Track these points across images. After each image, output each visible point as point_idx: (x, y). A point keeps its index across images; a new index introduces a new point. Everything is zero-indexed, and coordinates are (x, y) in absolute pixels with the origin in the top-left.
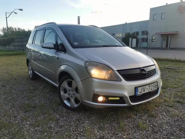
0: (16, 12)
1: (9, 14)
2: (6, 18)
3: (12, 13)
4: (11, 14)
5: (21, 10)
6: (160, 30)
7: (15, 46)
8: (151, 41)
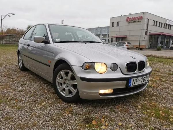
0: (10, 15)
1: (4, 17)
2: (2, 19)
3: (6, 16)
6: (116, 34)
7: (7, 41)
8: (111, 42)
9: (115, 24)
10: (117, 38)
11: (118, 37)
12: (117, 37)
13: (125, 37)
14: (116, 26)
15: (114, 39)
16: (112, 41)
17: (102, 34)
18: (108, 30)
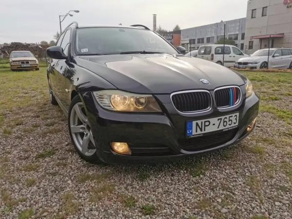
0: (72, 14)
1: (63, 18)
2: (60, 22)
4: (65, 17)
5: (78, 12)
6: (261, 32)
8: (248, 47)
9: (259, 13)
10: (261, 39)
11: (264, 37)
12: (262, 37)
13: (281, 36)
14: (261, 15)
15: (256, 42)
16: (251, 47)
17: (229, 34)
18: (241, 27)
